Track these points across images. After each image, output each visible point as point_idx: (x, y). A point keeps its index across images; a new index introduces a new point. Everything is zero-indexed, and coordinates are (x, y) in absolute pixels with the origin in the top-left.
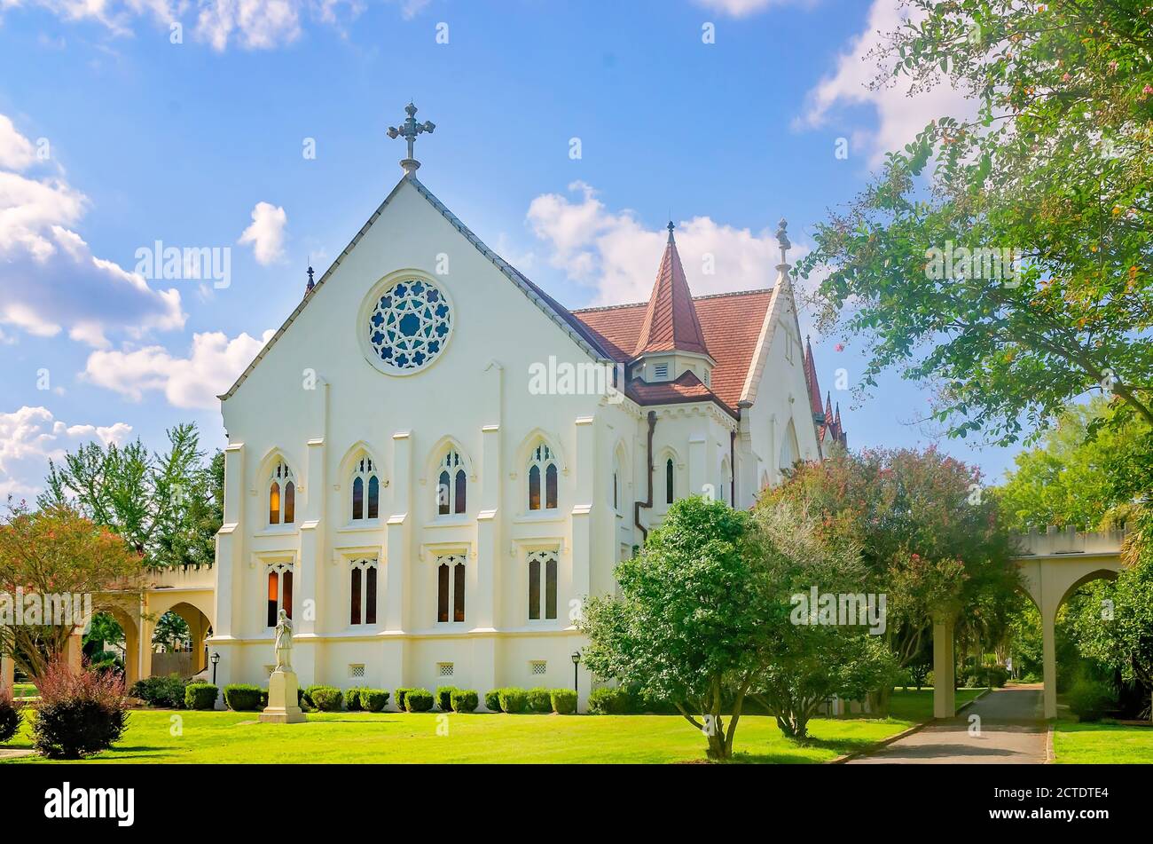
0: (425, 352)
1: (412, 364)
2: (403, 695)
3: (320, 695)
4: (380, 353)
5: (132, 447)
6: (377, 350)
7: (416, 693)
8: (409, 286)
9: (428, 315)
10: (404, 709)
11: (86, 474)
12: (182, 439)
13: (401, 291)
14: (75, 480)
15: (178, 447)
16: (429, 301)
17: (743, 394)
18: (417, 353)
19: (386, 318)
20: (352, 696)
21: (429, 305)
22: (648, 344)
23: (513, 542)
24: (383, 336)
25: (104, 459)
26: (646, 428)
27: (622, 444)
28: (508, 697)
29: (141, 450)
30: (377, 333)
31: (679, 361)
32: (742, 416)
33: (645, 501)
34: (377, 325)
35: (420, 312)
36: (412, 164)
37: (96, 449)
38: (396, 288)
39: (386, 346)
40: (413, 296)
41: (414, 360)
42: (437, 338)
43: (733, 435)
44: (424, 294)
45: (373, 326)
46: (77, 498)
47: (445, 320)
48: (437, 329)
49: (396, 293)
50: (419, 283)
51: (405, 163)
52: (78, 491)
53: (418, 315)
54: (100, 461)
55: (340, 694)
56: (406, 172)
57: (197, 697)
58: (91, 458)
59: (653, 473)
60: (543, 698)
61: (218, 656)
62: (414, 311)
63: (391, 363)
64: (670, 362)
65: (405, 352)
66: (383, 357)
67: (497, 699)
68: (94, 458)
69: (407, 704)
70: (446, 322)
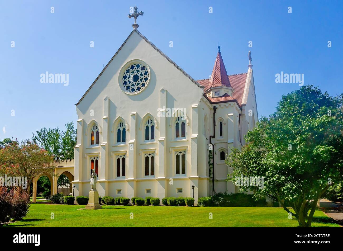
0: (141, 87)
1: (136, 91)
2: (134, 199)
3: (107, 199)
4: (126, 88)
5: (56, 129)
6: (125, 87)
7: (139, 199)
8: (135, 66)
9: (141, 75)
10: (134, 204)
11: (43, 136)
12: (69, 127)
13: (132, 67)
14: (39, 138)
15: (68, 129)
16: (142, 70)
17: (242, 102)
18: (138, 87)
19: (128, 76)
20: (117, 199)
21: (142, 71)
22: (213, 84)
23: (171, 148)
24: (127, 82)
25: (48, 132)
26: (213, 112)
27: (206, 116)
28: (170, 200)
29: (59, 130)
30: (125, 81)
31: (223, 90)
32: (243, 109)
33: (213, 135)
34: (125, 79)
35: (139, 74)
36: (136, 26)
37: (45, 129)
38: (131, 67)
39: (128, 86)
40: (136, 69)
41: (137, 90)
42: (144, 82)
43: (240, 115)
44: (140, 68)
45: (124, 79)
46: (40, 144)
47: (147, 76)
48: (145, 79)
49: (131, 68)
50: (138, 64)
51: (134, 25)
52: (40, 141)
53: (138, 75)
54: (47, 133)
55: (113, 199)
56: (134, 28)
57: (68, 200)
58: (44, 132)
59: (215, 127)
60: (182, 201)
61: (75, 187)
62: (137, 73)
63: (129, 91)
64: (220, 90)
65: (134, 87)
66: (127, 89)
67: (166, 201)
68: (45, 132)
69: (136, 203)
70: (148, 77)
